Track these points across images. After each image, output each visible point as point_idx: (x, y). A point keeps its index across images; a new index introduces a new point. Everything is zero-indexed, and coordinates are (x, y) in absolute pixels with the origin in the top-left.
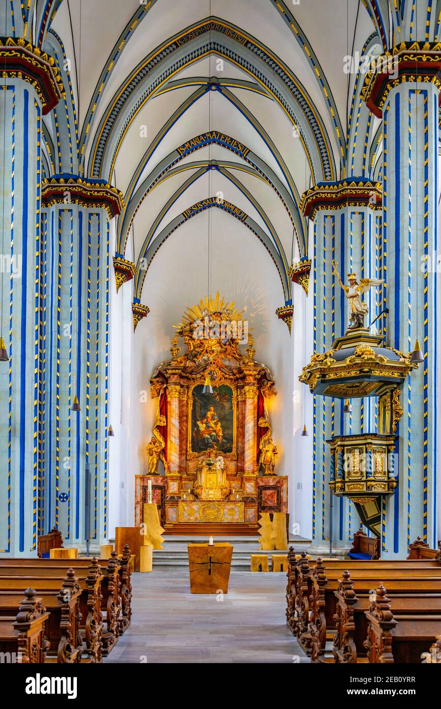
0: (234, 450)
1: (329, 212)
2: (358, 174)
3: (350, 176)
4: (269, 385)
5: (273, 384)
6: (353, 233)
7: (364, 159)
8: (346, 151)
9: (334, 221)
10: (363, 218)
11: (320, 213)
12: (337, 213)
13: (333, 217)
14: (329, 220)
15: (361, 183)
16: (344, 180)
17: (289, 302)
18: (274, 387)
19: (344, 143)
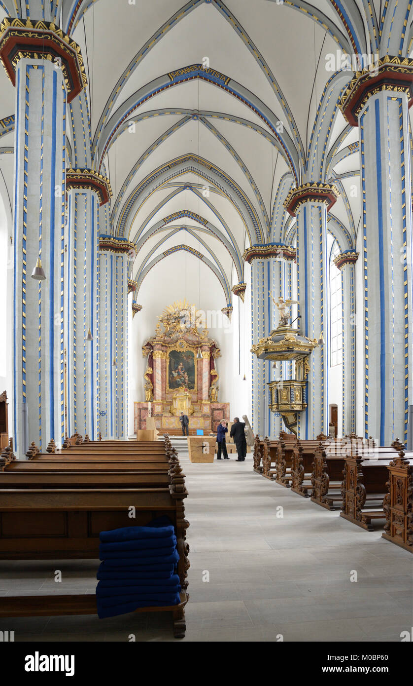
0: (196, 388)
1: (261, 260)
2: (277, 241)
3: (273, 242)
4: (217, 351)
6: (274, 272)
7: (281, 233)
8: (270, 229)
9: (263, 265)
10: (280, 264)
11: (255, 261)
12: (265, 261)
13: (263, 263)
14: (261, 264)
15: (280, 246)
16: (270, 244)
17: (230, 305)
18: (219, 352)
19: (269, 224)
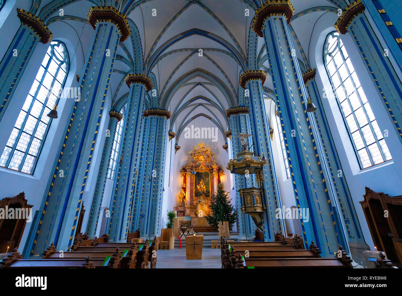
0: (210, 196)
1: (235, 115)
2: (242, 105)
3: (240, 105)
4: (222, 171)
5: (223, 171)
6: (242, 121)
7: (244, 101)
8: (238, 99)
9: (236, 118)
10: (245, 117)
11: (232, 116)
12: (237, 115)
13: (236, 117)
14: (235, 118)
15: (243, 107)
16: (239, 107)
17: (227, 143)
18: (223, 172)
19: (237, 97)
